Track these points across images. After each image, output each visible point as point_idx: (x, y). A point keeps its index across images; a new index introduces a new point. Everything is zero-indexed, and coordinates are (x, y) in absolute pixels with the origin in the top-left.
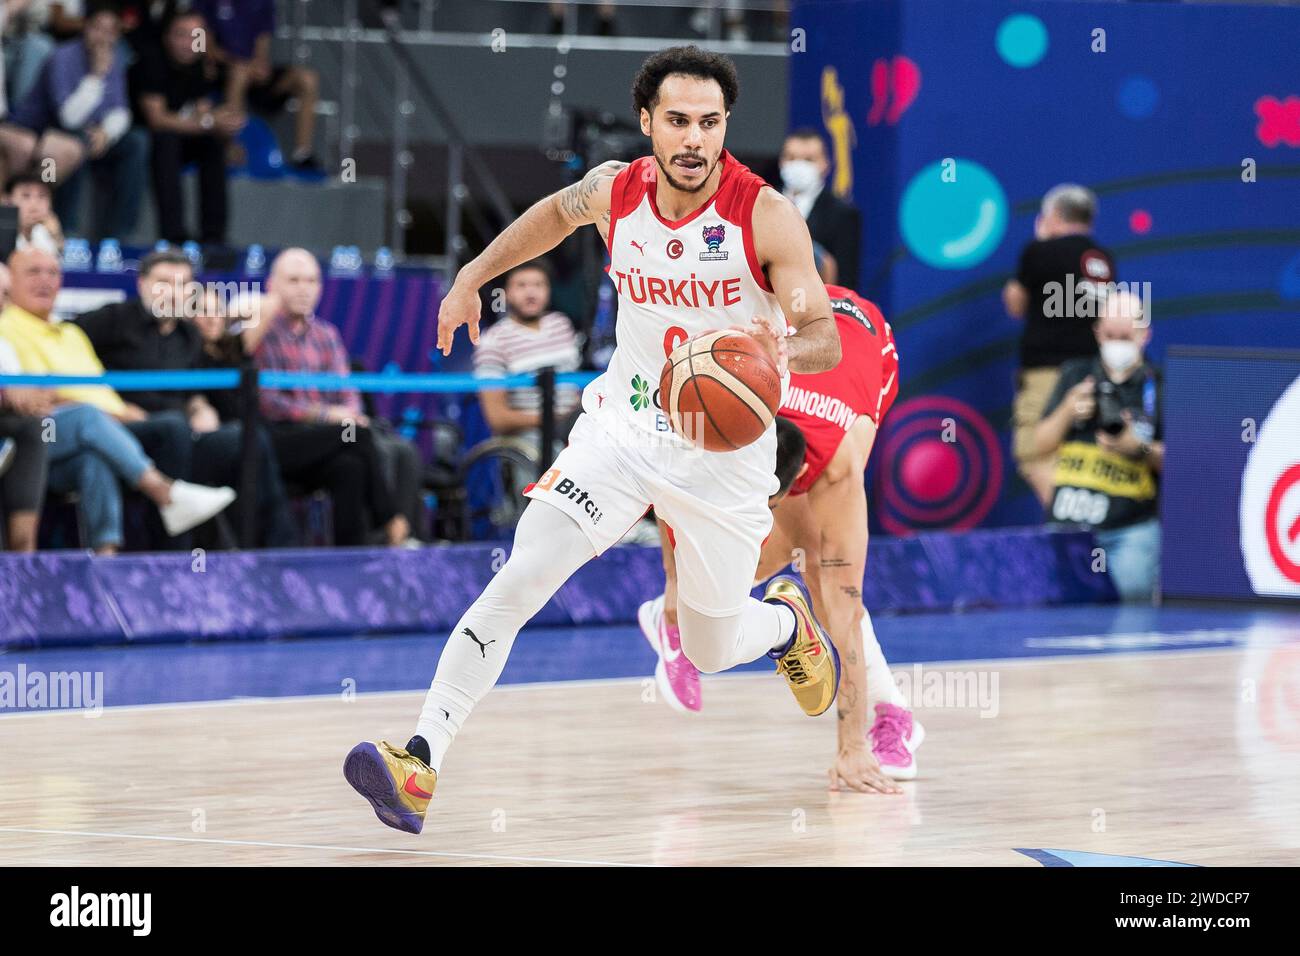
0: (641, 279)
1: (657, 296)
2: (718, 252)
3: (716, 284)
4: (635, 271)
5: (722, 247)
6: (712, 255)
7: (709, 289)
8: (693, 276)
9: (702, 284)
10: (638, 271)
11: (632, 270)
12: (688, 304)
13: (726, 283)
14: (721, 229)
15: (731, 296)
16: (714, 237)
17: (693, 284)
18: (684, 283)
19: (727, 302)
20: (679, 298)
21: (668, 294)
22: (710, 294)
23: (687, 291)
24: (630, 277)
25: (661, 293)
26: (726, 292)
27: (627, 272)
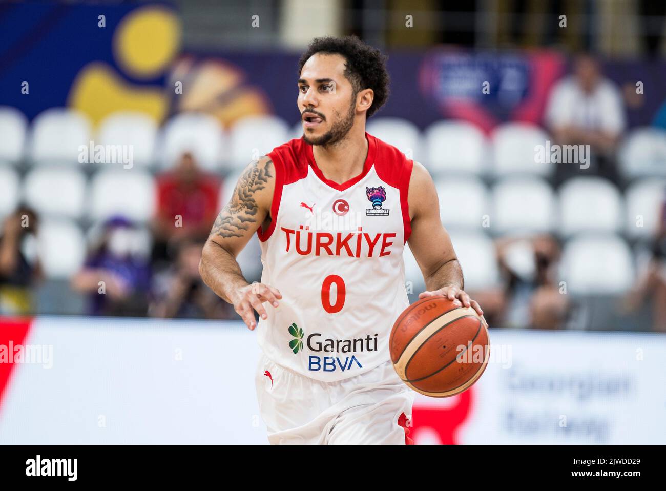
0: (310, 235)
2: (381, 209)
3: (378, 236)
4: (304, 228)
5: (385, 204)
6: (376, 211)
7: (372, 240)
8: (360, 229)
9: (367, 236)
11: (302, 227)
12: (351, 254)
13: (386, 236)
14: (381, 189)
15: (387, 249)
16: (377, 197)
17: (360, 237)
18: (350, 236)
19: (382, 254)
20: (343, 250)
21: (333, 247)
22: (372, 245)
23: (352, 244)
24: (298, 233)
25: (326, 246)
26: (385, 245)
27: (296, 229)
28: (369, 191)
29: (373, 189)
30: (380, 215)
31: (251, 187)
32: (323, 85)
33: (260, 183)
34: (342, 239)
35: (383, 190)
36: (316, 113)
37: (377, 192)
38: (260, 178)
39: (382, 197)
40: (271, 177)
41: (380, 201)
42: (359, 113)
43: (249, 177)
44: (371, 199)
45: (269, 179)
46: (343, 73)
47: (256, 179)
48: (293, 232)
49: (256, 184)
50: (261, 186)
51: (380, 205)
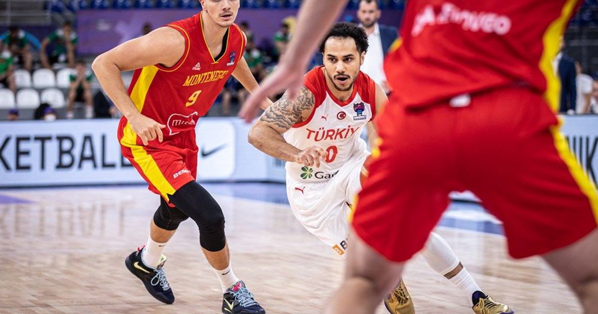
28: (355, 106)
30: (361, 119)
32: (347, 58)
33: (309, 106)
34: (339, 131)
35: (363, 105)
38: (309, 103)
41: (361, 111)
44: (356, 111)
47: (307, 103)
51: (361, 114)
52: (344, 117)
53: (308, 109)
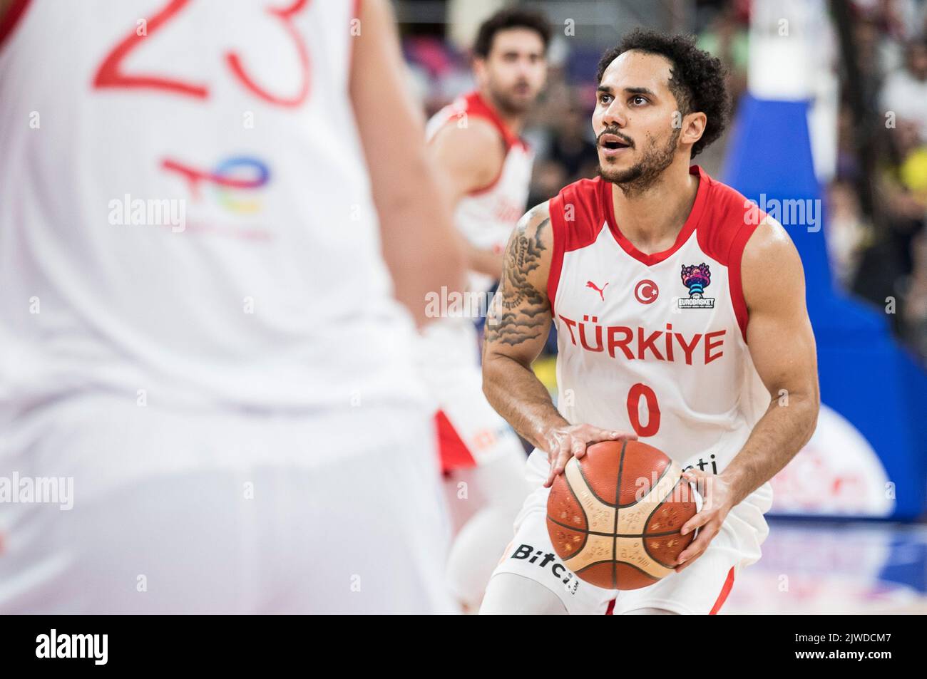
0: (599, 329)
1: (618, 350)
2: (702, 298)
3: (697, 338)
4: (590, 319)
5: (708, 292)
6: (693, 302)
7: (688, 343)
8: (669, 327)
9: (679, 337)
10: (595, 319)
11: (586, 318)
12: (659, 356)
13: (708, 336)
14: (704, 268)
15: (713, 352)
16: (696, 279)
17: (669, 337)
18: (657, 334)
19: (708, 359)
20: (648, 351)
21: (633, 346)
22: (688, 350)
23: (660, 343)
24: (582, 326)
25: (623, 344)
26: (708, 347)
27: (579, 319)
28: (686, 271)
29: (692, 267)
30: (699, 307)
31: (522, 266)
32: (636, 96)
33: (533, 260)
34: (645, 338)
35: (707, 270)
36: (622, 135)
37: (698, 273)
38: (530, 251)
39: (704, 280)
40: (545, 249)
41: (701, 286)
42: (683, 146)
43: (517, 252)
44: (687, 284)
45: (543, 253)
46: (666, 84)
47: (526, 255)
48: (574, 323)
49: (526, 262)
50: (534, 263)
51: (701, 293)
52: (654, 298)
53: (533, 267)
